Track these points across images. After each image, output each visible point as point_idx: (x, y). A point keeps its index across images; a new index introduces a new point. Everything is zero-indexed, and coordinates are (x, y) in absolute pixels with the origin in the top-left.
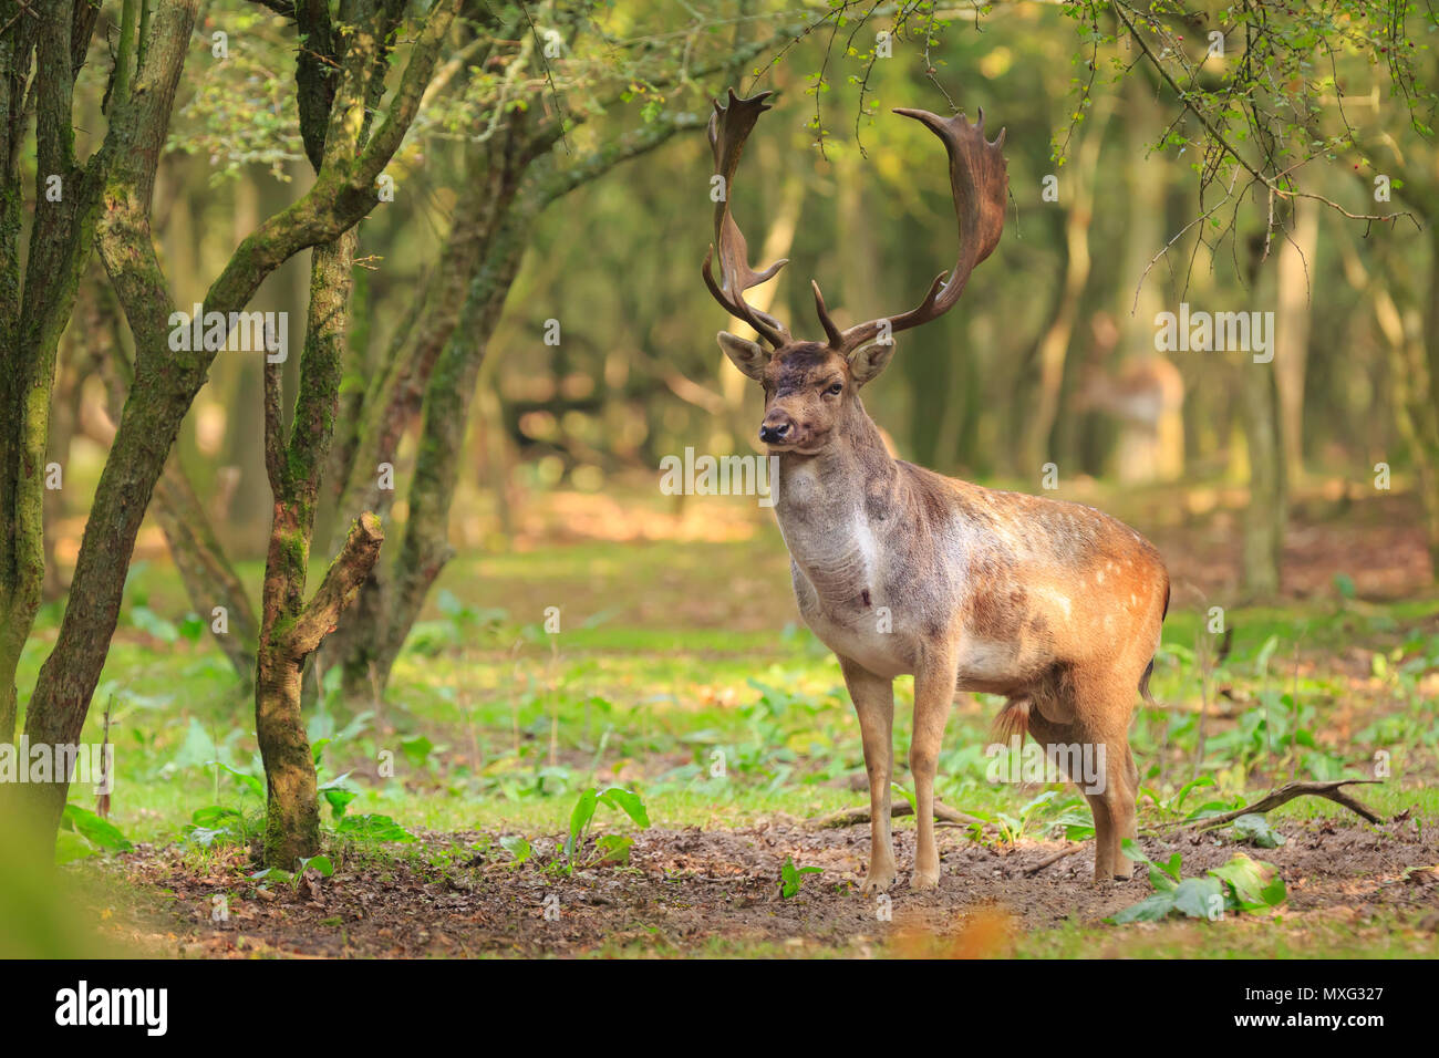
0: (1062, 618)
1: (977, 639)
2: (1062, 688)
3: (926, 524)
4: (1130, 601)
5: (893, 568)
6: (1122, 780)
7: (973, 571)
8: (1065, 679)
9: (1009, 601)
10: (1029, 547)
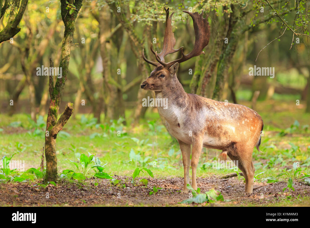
0: (232, 132)
1: (209, 136)
2: (234, 148)
3: (194, 109)
4: (251, 128)
5: (185, 119)
6: (250, 170)
7: (207, 120)
8: (235, 146)
9: (217, 128)
10: (224, 115)
